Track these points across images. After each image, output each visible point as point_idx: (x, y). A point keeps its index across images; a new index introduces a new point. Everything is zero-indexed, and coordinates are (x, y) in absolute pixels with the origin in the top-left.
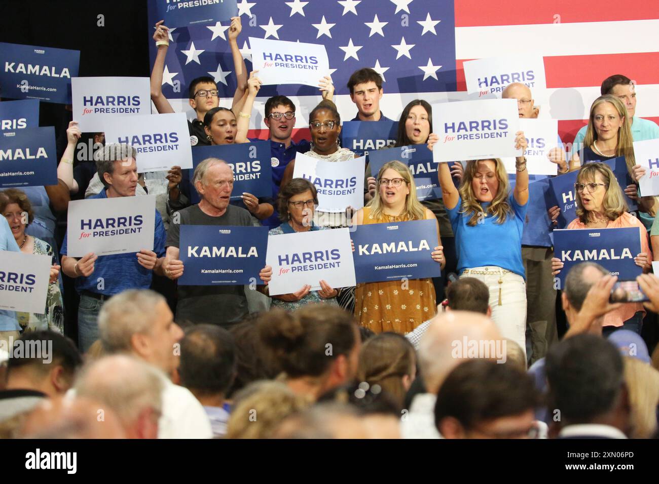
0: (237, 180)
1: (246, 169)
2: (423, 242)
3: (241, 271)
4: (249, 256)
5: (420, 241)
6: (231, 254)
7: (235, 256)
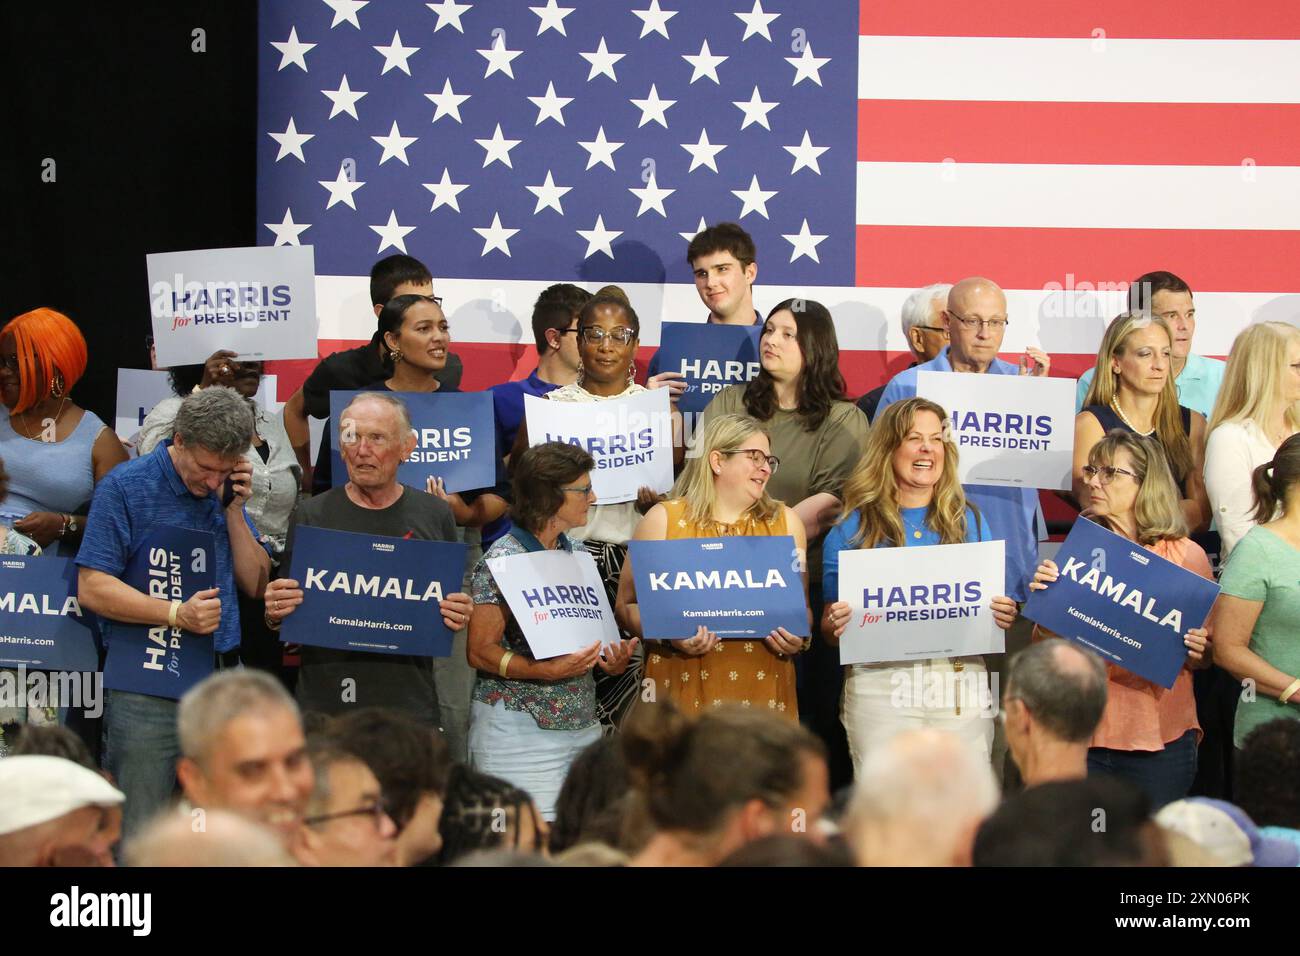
0: (423, 461)
1: (441, 441)
2: (772, 572)
3: (409, 627)
4: (425, 598)
5: (767, 573)
6: (392, 592)
7: (399, 596)
